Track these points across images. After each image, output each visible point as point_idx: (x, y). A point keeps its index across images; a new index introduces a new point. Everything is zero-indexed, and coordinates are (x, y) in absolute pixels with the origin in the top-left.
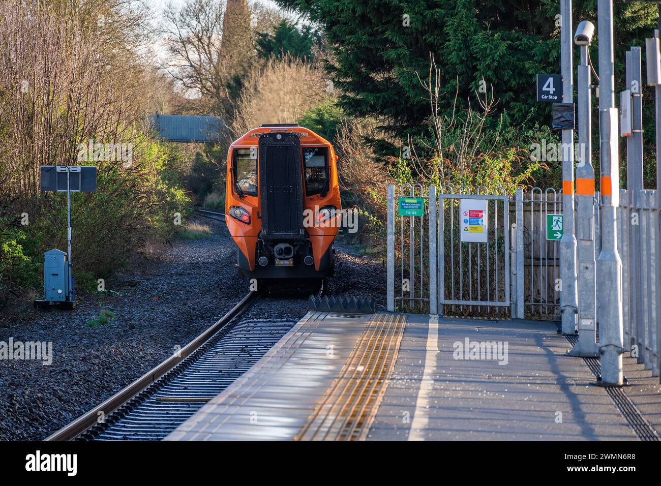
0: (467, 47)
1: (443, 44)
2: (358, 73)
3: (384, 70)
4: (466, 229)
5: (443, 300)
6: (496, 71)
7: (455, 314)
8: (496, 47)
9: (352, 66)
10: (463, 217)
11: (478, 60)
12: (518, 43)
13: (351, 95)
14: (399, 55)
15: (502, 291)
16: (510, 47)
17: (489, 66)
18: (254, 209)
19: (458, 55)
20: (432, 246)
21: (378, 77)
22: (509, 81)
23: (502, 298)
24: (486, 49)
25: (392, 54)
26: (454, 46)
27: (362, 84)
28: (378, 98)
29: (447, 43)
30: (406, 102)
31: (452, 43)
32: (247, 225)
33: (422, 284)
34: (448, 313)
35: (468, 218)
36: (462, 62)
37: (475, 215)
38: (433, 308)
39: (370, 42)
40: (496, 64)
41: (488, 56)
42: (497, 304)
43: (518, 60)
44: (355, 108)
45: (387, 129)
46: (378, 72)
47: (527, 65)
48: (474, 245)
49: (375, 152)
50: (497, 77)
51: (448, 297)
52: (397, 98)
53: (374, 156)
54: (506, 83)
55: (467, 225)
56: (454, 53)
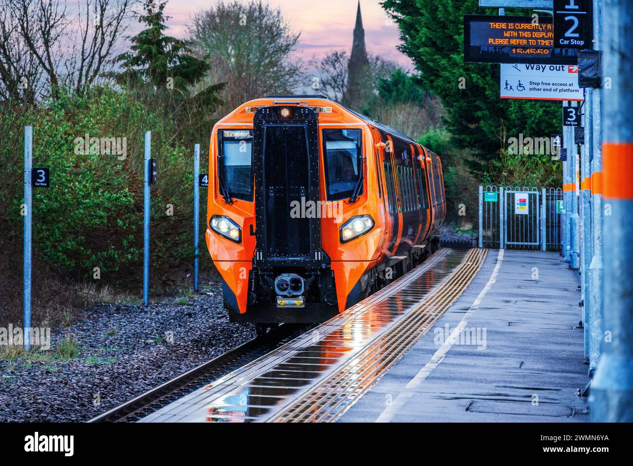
0: (521, 111)
1: (508, 109)
2: (461, 124)
3: (475, 123)
4: (518, 208)
5: (506, 242)
6: (537, 124)
7: (512, 249)
8: (537, 111)
9: (457, 121)
10: (517, 202)
11: (527, 118)
12: (549, 109)
13: (457, 136)
14: (483, 115)
15: (535, 238)
16: (545, 111)
17: (533, 122)
18: (247, 220)
19: (516, 115)
20: (501, 216)
21: (472, 126)
22: (544, 130)
23: (535, 241)
24: (531, 112)
25: (479, 114)
26: (514, 110)
27: (463, 130)
28: (472, 138)
29: (510, 109)
30: (488, 140)
31: (513, 108)
32: (235, 245)
33: (496, 236)
34: (509, 248)
35: (519, 202)
36: (518, 119)
37: (523, 201)
38: (502, 246)
39: (468, 107)
40: (537, 120)
41: (532, 116)
42: (533, 244)
43: (550, 118)
44: (460, 144)
45: (477, 155)
46: (472, 124)
47: (554, 121)
48: (522, 215)
49: (470, 168)
50: (538, 127)
51: (509, 240)
52: (482, 138)
53: (469, 170)
54: (543, 131)
55: (519, 206)
56: (514, 114)
